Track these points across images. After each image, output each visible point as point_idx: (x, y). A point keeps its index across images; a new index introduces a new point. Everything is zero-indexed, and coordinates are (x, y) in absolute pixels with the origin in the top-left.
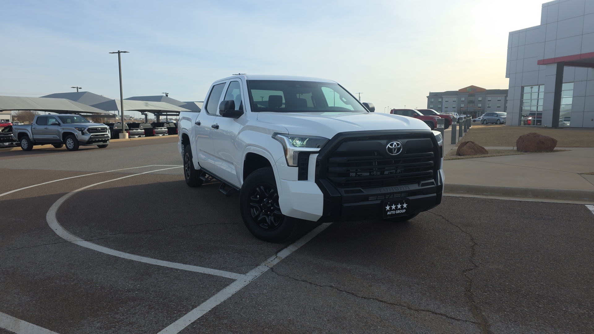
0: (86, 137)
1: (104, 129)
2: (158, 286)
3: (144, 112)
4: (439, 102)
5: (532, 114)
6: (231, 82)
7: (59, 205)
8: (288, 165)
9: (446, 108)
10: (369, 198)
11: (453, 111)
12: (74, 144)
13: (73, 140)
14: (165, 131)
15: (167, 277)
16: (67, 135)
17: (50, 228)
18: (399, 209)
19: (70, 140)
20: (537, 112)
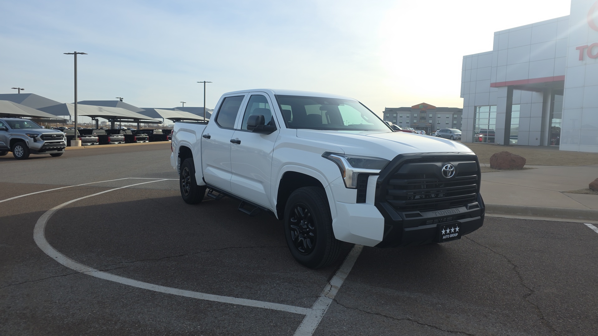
0: (39, 145)
1: (60, 136)
2: (223, 327)
3: (95, 118)
4: (394, 117)
5: (483, 132)
6: (252, 95)
7: (43, 226)
8: (346, 187)
9: (400, 123)
10: (427, 221)
11: (407, 126)
12: (24, 153)
13: (22, 147)
14: (122, 138)
15: (226, 314)
16: (15, 142)
17: (48, 256)
18: (453, 233)
19: (20, 147)
20: (489, 130)
